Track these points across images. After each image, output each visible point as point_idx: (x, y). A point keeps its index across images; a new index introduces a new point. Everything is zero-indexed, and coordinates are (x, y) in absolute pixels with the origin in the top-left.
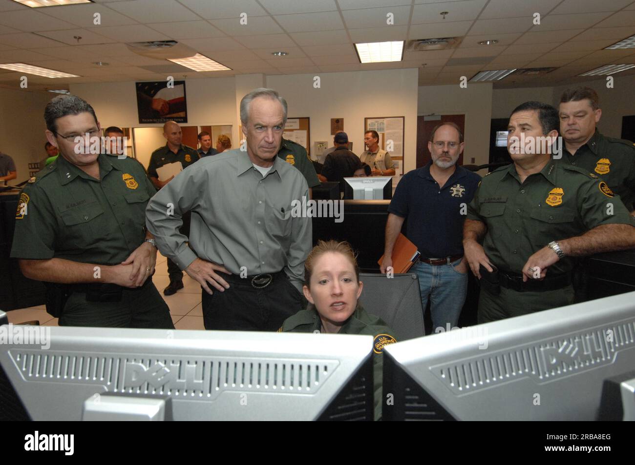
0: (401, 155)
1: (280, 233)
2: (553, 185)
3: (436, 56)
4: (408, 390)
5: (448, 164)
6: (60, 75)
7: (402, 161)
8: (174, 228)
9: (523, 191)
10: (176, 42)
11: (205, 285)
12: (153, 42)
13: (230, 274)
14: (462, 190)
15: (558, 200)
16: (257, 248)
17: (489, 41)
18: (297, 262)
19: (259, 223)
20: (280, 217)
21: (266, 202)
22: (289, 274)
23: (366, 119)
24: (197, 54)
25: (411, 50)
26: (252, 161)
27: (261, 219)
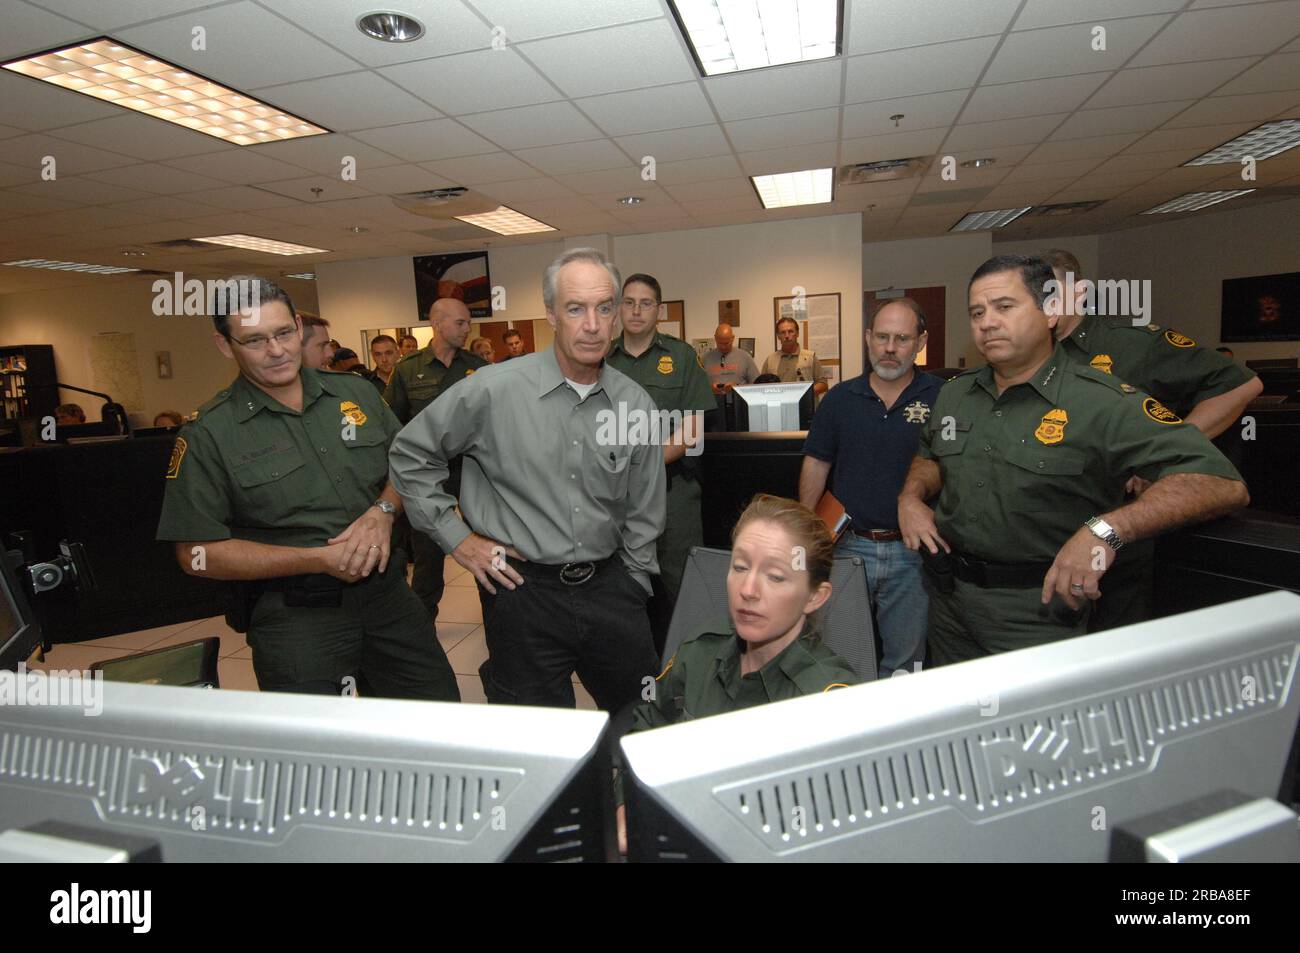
0: (837, 357)
1: (607, 495)
2: (1051, 403)
3: (890, 191)
4: (662, 839)
5: (893, 373)
6: (299, 250)
7: (838, 367)
8: (433, 483)
9: (999, 413)
10: (466, 190)
11: (484, 579)
12: (431, 192)
13: (524, 560)
14: (924, 411)
15: (1056, 433)
16: (569, 520)
17: (979, 160)
18: (640, 542)
19: (573, 477)
20: (607, 468)
21: (584, 443)
22: (628, 562)
23: (776, 300)
24: (502, 208)
25: (846, 183)
26: (565, 375)
27: (577, 471)
